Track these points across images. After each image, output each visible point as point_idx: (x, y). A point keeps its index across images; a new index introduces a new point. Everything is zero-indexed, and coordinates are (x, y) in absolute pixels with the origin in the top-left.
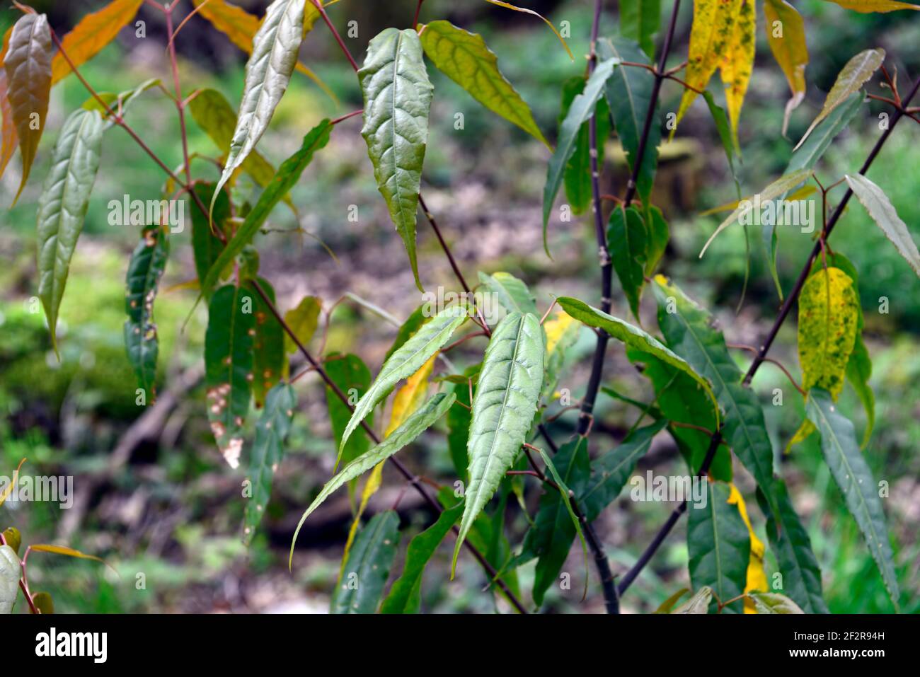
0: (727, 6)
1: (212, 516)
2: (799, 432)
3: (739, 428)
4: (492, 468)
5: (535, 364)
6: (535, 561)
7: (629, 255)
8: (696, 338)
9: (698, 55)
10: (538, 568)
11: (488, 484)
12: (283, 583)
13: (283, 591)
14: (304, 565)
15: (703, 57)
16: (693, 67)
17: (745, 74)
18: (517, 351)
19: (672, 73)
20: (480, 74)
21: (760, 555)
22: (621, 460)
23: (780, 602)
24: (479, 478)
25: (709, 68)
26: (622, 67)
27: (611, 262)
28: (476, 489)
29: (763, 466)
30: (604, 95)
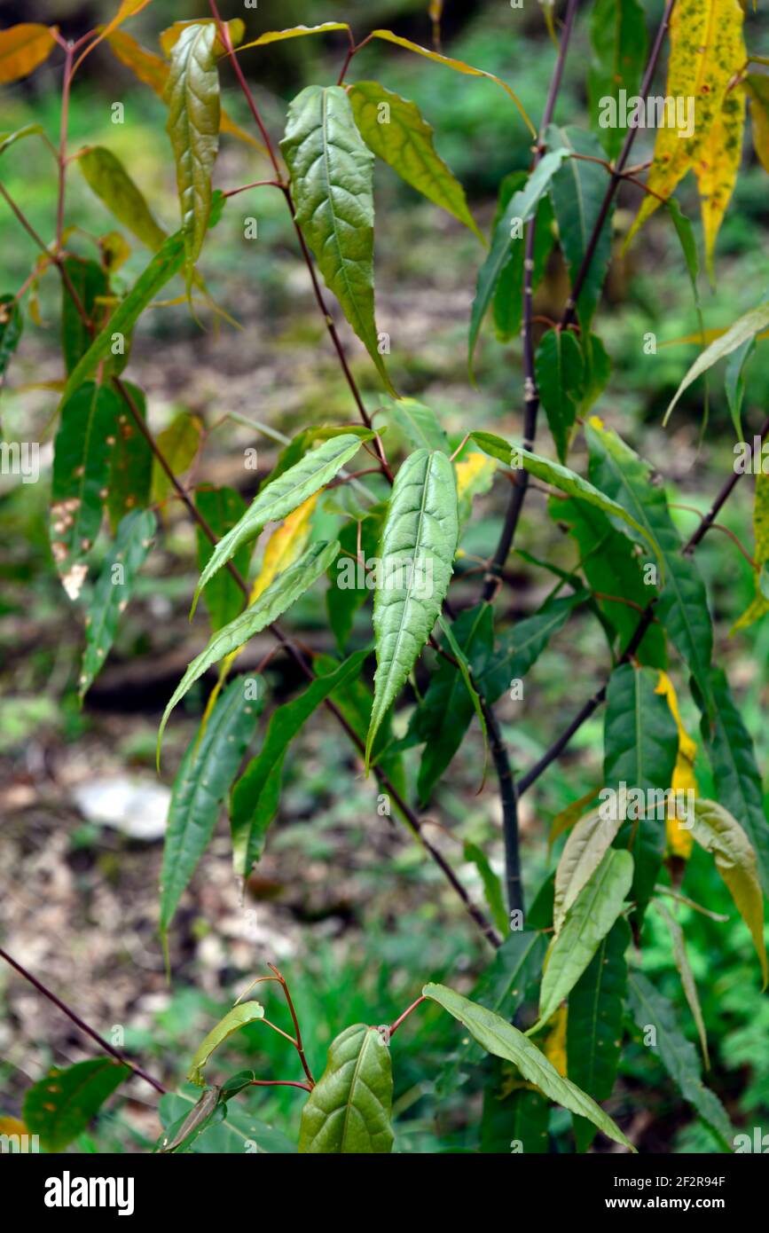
0: (707, 97)
1: (14, 669)
2: (747, 615)
3: (674, 607)
4: (403, 646)
5: (448, 515)
6: (422, 746)
7: (560, 389)
8: (632, 494)
9: (665, 153)
10: (424, 756)
11: (400, 666)
12: (100, 755)
13: (99, 764)
14: (127, 733)
15: (671, 157)
16: (658, 168)
17: (726, 186)
18: (426, 499)
19: (632, 173)
20: (408, 148)
21: (691, 757)
22: (532, 634)
23: (710, 810)
24: (390, 660)
25: (677, 172)
26: (574, 161)
27: (538, 397)
28: (386, 673)
29: (700, 653)
30: (548, 192)
